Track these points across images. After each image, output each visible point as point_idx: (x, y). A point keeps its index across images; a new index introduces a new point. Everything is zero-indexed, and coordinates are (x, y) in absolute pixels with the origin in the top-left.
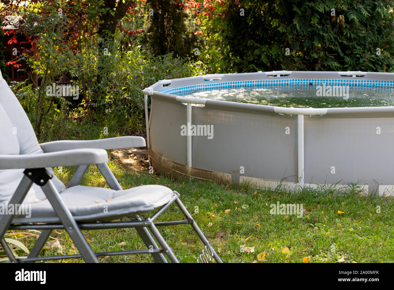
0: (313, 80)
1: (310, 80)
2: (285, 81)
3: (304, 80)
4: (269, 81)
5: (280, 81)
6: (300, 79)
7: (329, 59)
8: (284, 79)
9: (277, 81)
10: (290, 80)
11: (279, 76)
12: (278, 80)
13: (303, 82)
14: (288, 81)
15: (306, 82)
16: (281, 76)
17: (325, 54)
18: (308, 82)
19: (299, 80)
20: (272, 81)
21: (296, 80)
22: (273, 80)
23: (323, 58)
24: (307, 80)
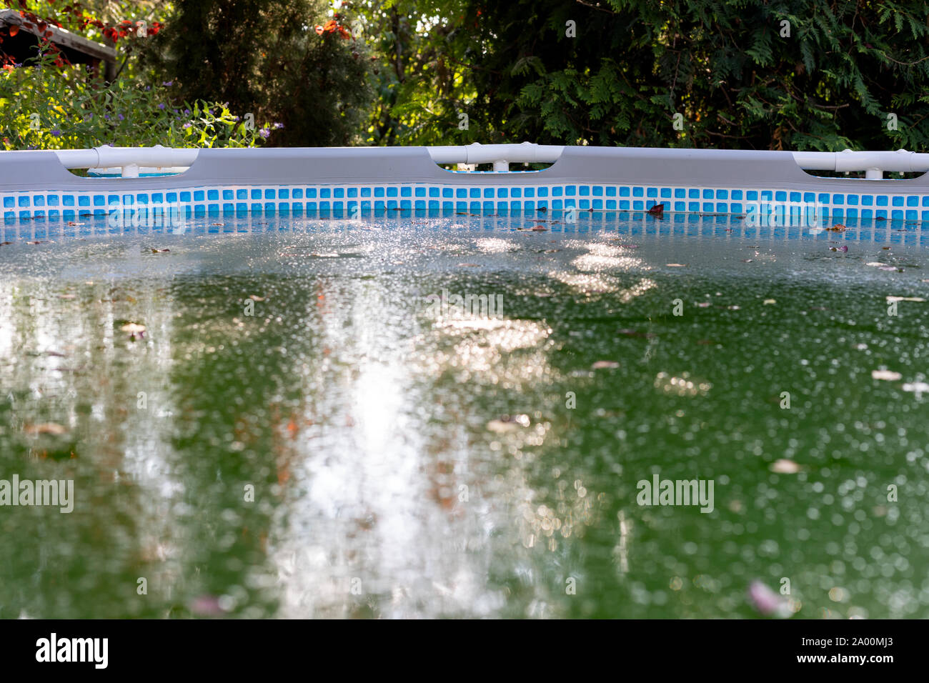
0: (666, 192)
1: (652, 192)
2: (529, 192)
3: (624, 191)
4: (447, 192)
5: (502, 192)
6: (604, 187)
7: (817, 126)
8: (523, 182)
9: (489, 192)
10: (556, 191)
11: (501, 168)
12: (496, 188)
13: (618, 198)
14: (543, 191)
15: (631, 198)
16: (515, 166)
17: (801, 104)
18: (645, 198)
19: (597, 191)
20: (461, 192)
21: (584, 190)
22: (468, 188)
23: (793, 119)
24: (638, 191)
